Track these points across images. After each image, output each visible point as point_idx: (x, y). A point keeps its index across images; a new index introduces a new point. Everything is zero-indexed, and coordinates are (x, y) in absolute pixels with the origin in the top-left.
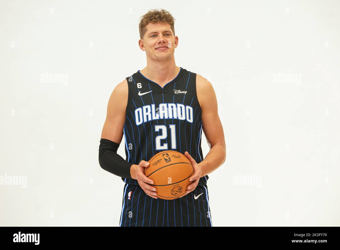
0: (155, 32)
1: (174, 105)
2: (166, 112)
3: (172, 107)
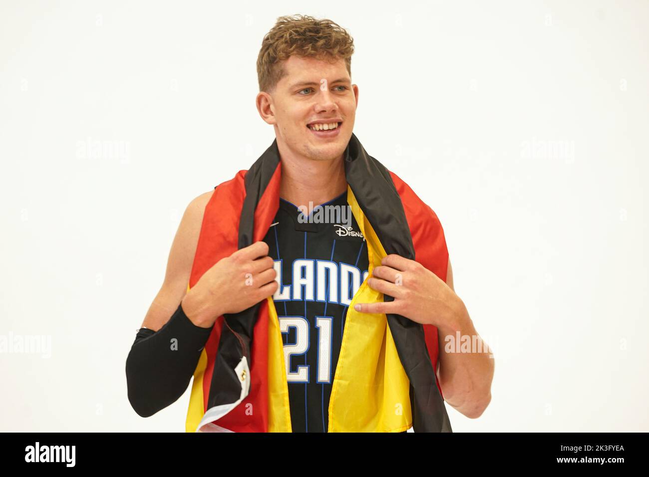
0: (311, 81)
1: (332, 266)
2: (309, 282)
3: (327, 271)
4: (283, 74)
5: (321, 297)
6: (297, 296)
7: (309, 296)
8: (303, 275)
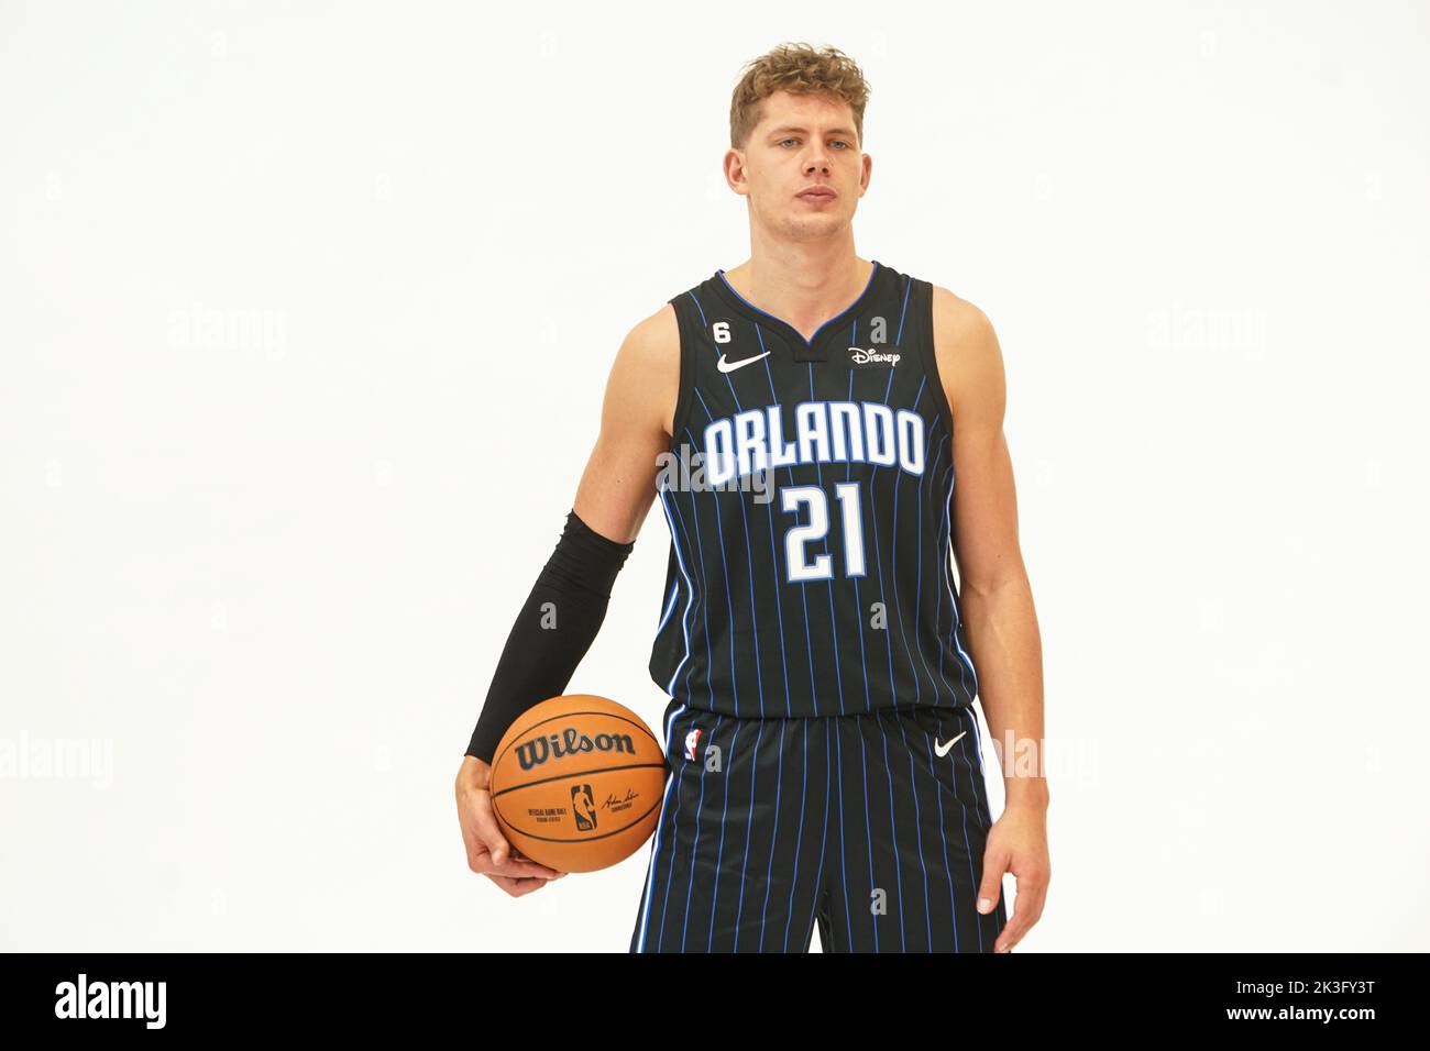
1: (852, 409)
2: (821, 434)
3: (845, 416)
4: (760, 116)
5: (840, 455)
6: (806, 457)
7: (824, 456)
8: (812, 426)
